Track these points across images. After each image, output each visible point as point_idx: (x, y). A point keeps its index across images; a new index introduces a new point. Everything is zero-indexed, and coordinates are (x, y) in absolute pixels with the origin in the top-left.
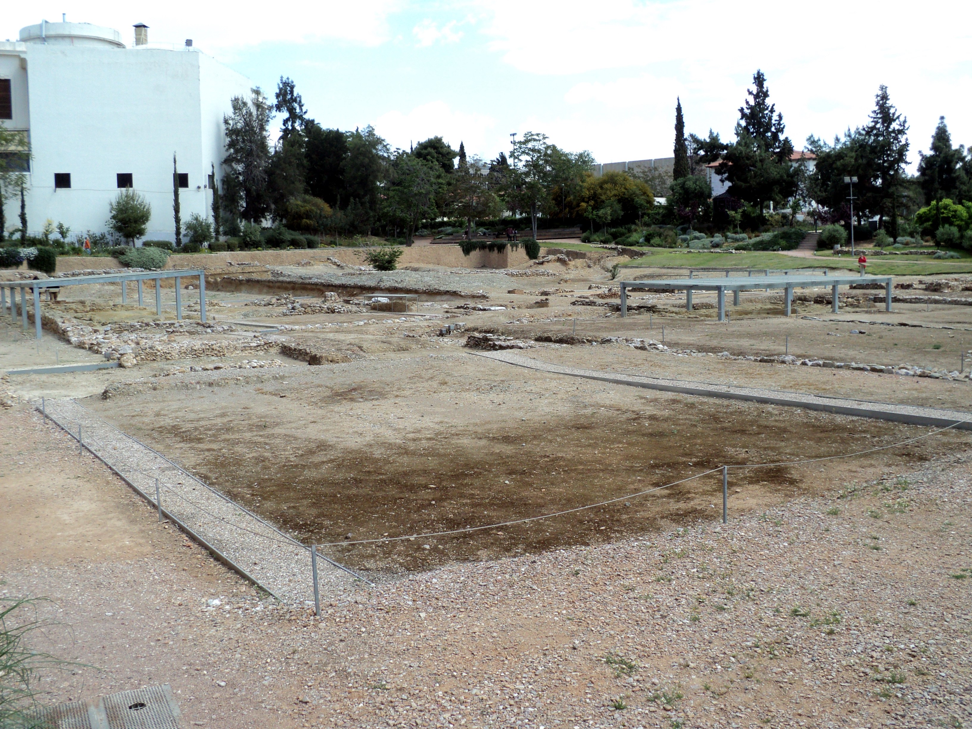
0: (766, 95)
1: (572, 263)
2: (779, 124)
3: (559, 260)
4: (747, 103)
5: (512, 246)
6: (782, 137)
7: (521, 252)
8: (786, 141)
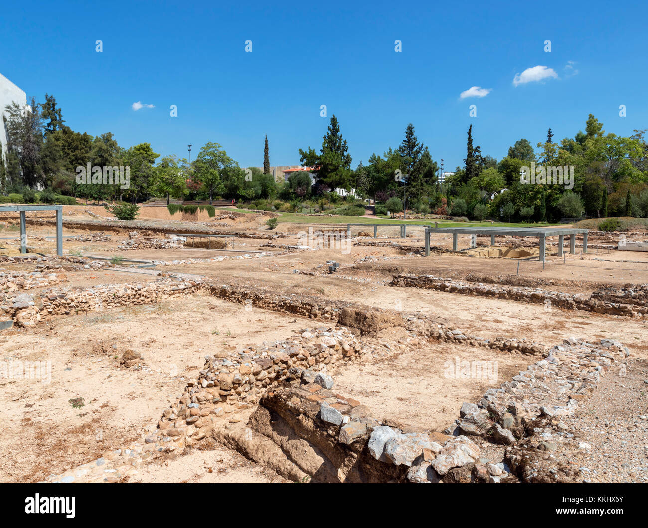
0: (338, 131)
1: (238, 220)
2: (345, 147)
3: (230, 218)
4: (328, 134)
5: (201, 209)
6: (346, 154)
7: (206, 213)
8: (348, 156)
